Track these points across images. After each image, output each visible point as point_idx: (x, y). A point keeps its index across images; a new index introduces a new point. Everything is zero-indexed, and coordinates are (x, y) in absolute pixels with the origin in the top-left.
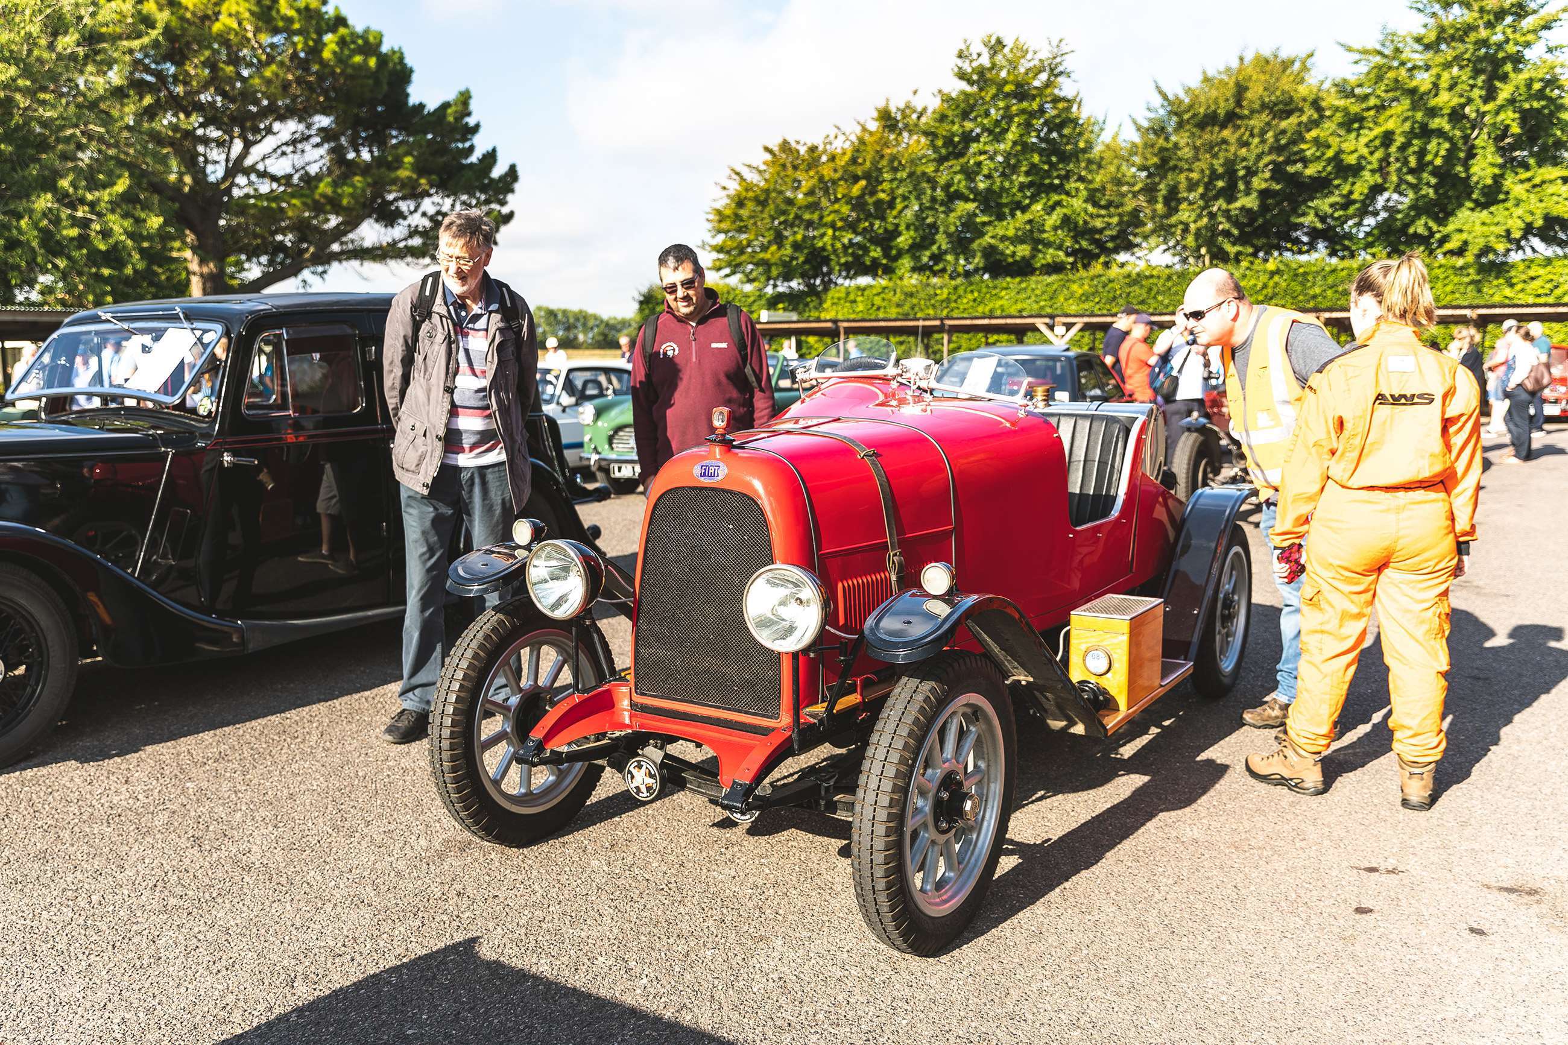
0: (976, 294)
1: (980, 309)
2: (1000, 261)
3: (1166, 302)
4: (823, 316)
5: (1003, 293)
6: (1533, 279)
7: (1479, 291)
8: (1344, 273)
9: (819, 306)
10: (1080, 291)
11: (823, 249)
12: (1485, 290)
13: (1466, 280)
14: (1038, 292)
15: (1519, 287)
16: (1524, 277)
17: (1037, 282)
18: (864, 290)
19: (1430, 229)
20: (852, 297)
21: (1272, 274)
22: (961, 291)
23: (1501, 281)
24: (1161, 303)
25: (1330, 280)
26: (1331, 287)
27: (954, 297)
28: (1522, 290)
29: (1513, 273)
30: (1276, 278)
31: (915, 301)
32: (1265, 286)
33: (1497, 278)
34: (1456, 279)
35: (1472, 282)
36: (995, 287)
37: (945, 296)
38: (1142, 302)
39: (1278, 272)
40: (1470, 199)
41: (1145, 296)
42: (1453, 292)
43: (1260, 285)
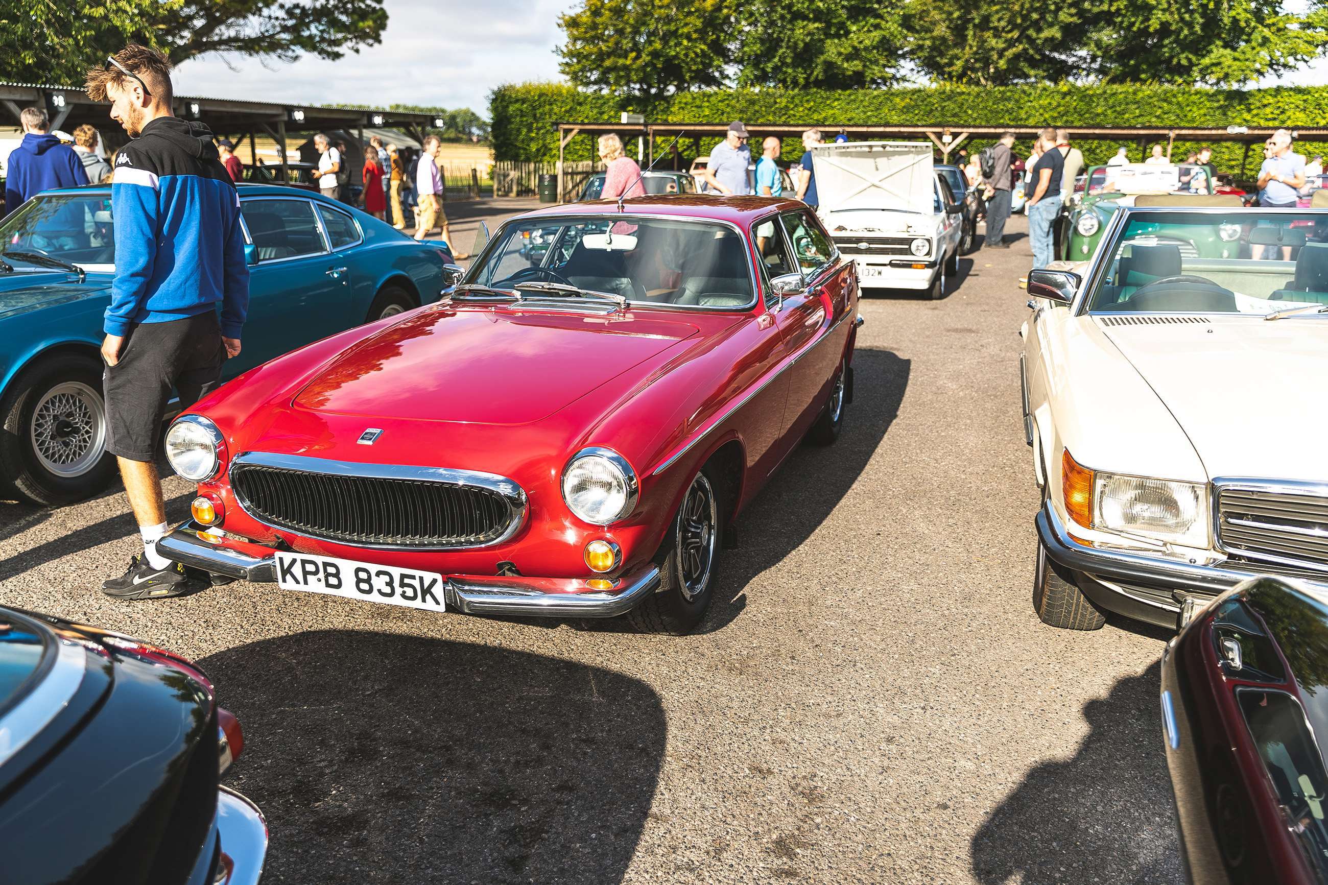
0: (812, 104)
1: (815, 116)
2: (837, 74)
3: (975, 115)
4: (670, 119)
5: (836, 103)
6: (1265, 106)
7: (1225, 114)
8: (1121, 96)
9: (666, 111)
10: (903, 104)
11: (676, 57)
12: (1229, 113)
13: (1216, 105)
14: (866, 104)
15: (1255, 112)
16: (1258, 104)
17: (865, 95)
18: (710, 96)
19: (1189, 60)
20: (698, 102)
21: (1065, 95)
22: (797, 101)
23: (1243, 107)
24: (971, 116)
25: (1111, 102)
26: (1111, 108)
27: (792, 106)
28: (1257, 115)
29: (1251, 101)
30: (1068, 98)
31: (757, 108)
32: (1059, 105)
33: (1240, 104)
34: (1208, 104)
35: (1220, 107)
36: (828, 98)
37: (784, 104)
38: (954, 115)
39: (1069, 93)
40: (1220, 38)
41: (957, 110)
42: (1205, 115)
43: (1055, 104)
